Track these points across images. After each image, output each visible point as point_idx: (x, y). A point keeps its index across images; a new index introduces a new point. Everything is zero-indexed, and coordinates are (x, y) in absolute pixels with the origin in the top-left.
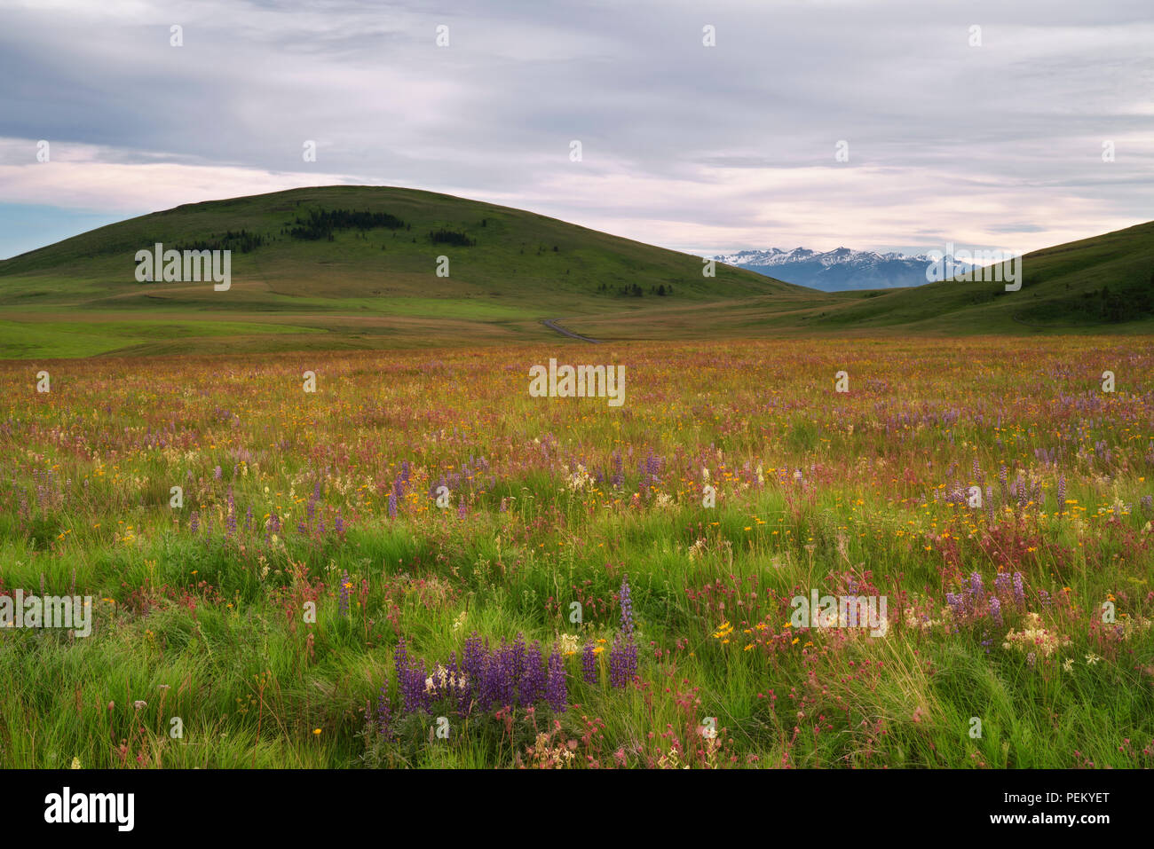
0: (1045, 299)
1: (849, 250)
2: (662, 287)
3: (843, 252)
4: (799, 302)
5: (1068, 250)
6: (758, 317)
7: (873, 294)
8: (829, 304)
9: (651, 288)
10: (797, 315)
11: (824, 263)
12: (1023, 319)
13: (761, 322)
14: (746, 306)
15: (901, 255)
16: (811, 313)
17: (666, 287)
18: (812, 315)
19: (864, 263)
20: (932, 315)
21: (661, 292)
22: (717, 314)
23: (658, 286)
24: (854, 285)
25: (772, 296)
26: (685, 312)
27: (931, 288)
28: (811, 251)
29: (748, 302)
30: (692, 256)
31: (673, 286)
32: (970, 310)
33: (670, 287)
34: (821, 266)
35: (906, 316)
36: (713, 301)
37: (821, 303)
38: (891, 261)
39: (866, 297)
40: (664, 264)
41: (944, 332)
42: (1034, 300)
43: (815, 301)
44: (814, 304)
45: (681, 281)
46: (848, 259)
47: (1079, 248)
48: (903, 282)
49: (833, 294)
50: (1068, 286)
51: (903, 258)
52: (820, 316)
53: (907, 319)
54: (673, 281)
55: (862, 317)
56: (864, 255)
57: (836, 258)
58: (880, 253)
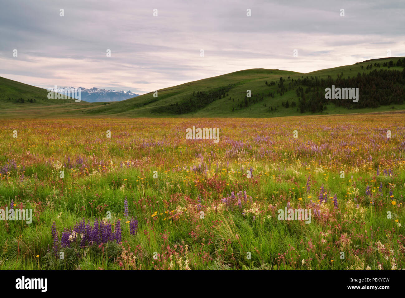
0: (160, 106)
1: (97, 88)
2: (32, 99)
3: (95, 89)
4: (80, 106)
5: (166, 90)
6: (66, 111)
7: (105, 104)
8: (91, 107)
9: (28, 100)
10: (80, 110)
11: (89, 92)
12: (153, 113)
13: (68, 113)
14: (62, 107)
15: (114, 90)
16: (85, 109)
17: (33, 99)
18: (85, 110)
19: (102, 93)
20: (125, 111)
21: (31, 101)
22: (52, 109)
23: (30, 99)
24: (99, 100)
25: (71, 104)
26: (40, 109)
27: (124, 102)
28: (84, 88)
29: (63, 105)
30: (43, 89)
31: (36, 99)
32: (136, 109)
33: (35, 99)
34: (87, 93)
35: (116, 111)
36: (50, 105)
37: (88, 106)
38: (111, 92)
39: (103, 104)
40: (33, 91)
41: (129, 116)
42: (156, 106)
43: (86, 106)
44: (86, 107)
45: (39, 98)
46: (97, 91)
47: (169, 90)
48: (115, 100)
49: (92, 103)
50: (166, 102)
51: (115, 91)
52: (88, 111)
53: (117, 112)
54: (36, 97)
55: (102, 111)
56: (102, 90)
57: (93, 91)
58: (107, 90)
